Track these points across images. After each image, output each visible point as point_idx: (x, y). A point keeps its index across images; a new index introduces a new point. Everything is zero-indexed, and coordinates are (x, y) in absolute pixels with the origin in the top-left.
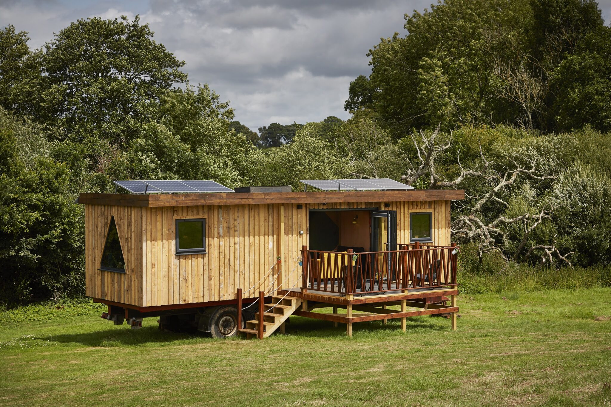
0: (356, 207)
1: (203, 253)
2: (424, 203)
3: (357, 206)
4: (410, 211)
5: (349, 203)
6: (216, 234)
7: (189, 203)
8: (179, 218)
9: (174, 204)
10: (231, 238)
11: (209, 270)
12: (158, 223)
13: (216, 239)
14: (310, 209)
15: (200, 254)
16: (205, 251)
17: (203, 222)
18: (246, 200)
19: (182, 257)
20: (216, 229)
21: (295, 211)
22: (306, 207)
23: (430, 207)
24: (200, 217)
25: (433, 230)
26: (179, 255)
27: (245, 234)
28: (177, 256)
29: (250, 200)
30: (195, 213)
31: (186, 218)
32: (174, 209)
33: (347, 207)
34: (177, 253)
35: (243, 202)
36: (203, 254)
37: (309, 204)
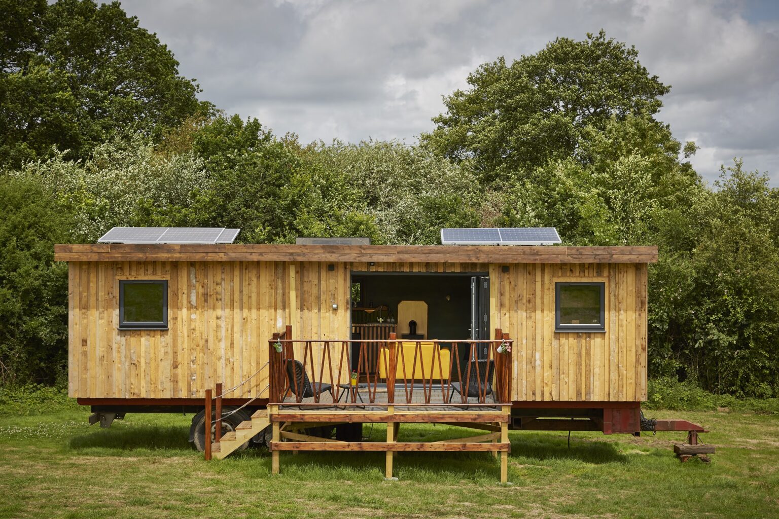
0: (442, 271)
1: (163, 329)
2: (587, 266)
3: (444, 268)
4: (555, 280)
5: (428, 264)
6: (185, 302)
7: (118, 257)
8: (124, 278)
9: (95, 258)
10: (211, 311)
11: (175, 353)
12: (91, 284)
13: (184, 311)
14: (351, 271)
15: (158, 330)
16: (166, 326)
17: (164, 285)
18: (214, 255)
19: (129, 333)
20: (185, 296)
21: (324, 274)
22: (346, 268)
23: (599, 273)
24: (158, 277)
25: (607, 313)
26: (124, 329)
27: (235, 304)
28: (121, 331)
29: (222, 255)
30: (150, 271)
31: (136, 279)
32: (116, 266)
33: (424, 270)
34: (121, 326)
35: (209, 258)
36: (162, 331)
37: (352, 263)
